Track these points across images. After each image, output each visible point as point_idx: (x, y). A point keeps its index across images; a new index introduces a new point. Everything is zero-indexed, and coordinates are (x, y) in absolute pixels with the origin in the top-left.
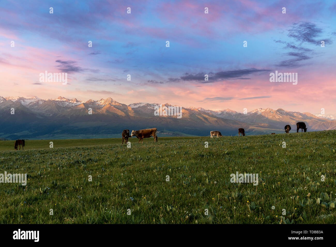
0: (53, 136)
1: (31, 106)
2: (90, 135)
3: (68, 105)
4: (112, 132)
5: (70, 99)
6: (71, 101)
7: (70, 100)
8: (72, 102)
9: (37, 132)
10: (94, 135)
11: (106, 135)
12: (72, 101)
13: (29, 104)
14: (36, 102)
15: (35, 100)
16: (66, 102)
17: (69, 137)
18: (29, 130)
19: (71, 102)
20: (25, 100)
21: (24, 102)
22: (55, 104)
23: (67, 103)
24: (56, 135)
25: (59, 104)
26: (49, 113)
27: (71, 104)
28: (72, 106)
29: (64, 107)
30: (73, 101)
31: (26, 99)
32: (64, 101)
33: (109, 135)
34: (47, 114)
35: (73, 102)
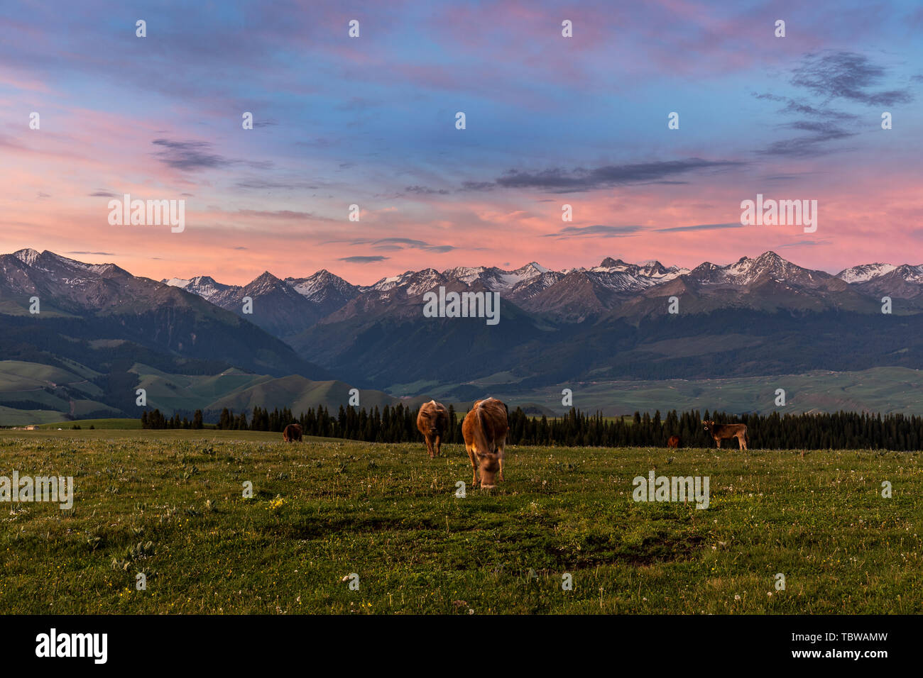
0: (583, 386)
1: (518, 293)
2: (704, 381)
3: (635, 284)
4: (777, 369)
5: (640, 266)
6: (643, 270)
7: (639, 269)
8: (647, 275)
9: (535, 374)
10: (718, 381)
11: (757, 379)
12: (646, 271)
13: (513, 289)
14: (533, 279)
15: (531, 274)
16: (627, 274)
17: (636, 389)
18: (513, 370)
19: (642, 276)
20: (501, 275)
21: (500, 282)
22: (593, 284)
23: (631, 278)
24: (594, 383)
25: (605, 283)
26: (575, 314)
27: (644, 280)
28: (647, 288)
29: (620, 293)
30: (649, 272)
31: (504, 273)
32: (622, 272)
33: (768, 378)
34: (568, 318)
35: (651, 274)
